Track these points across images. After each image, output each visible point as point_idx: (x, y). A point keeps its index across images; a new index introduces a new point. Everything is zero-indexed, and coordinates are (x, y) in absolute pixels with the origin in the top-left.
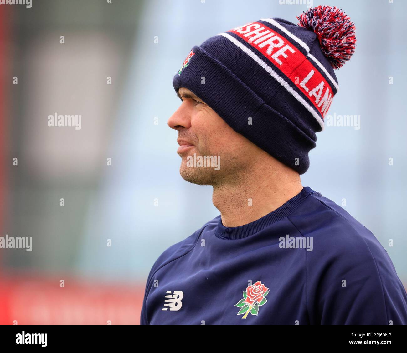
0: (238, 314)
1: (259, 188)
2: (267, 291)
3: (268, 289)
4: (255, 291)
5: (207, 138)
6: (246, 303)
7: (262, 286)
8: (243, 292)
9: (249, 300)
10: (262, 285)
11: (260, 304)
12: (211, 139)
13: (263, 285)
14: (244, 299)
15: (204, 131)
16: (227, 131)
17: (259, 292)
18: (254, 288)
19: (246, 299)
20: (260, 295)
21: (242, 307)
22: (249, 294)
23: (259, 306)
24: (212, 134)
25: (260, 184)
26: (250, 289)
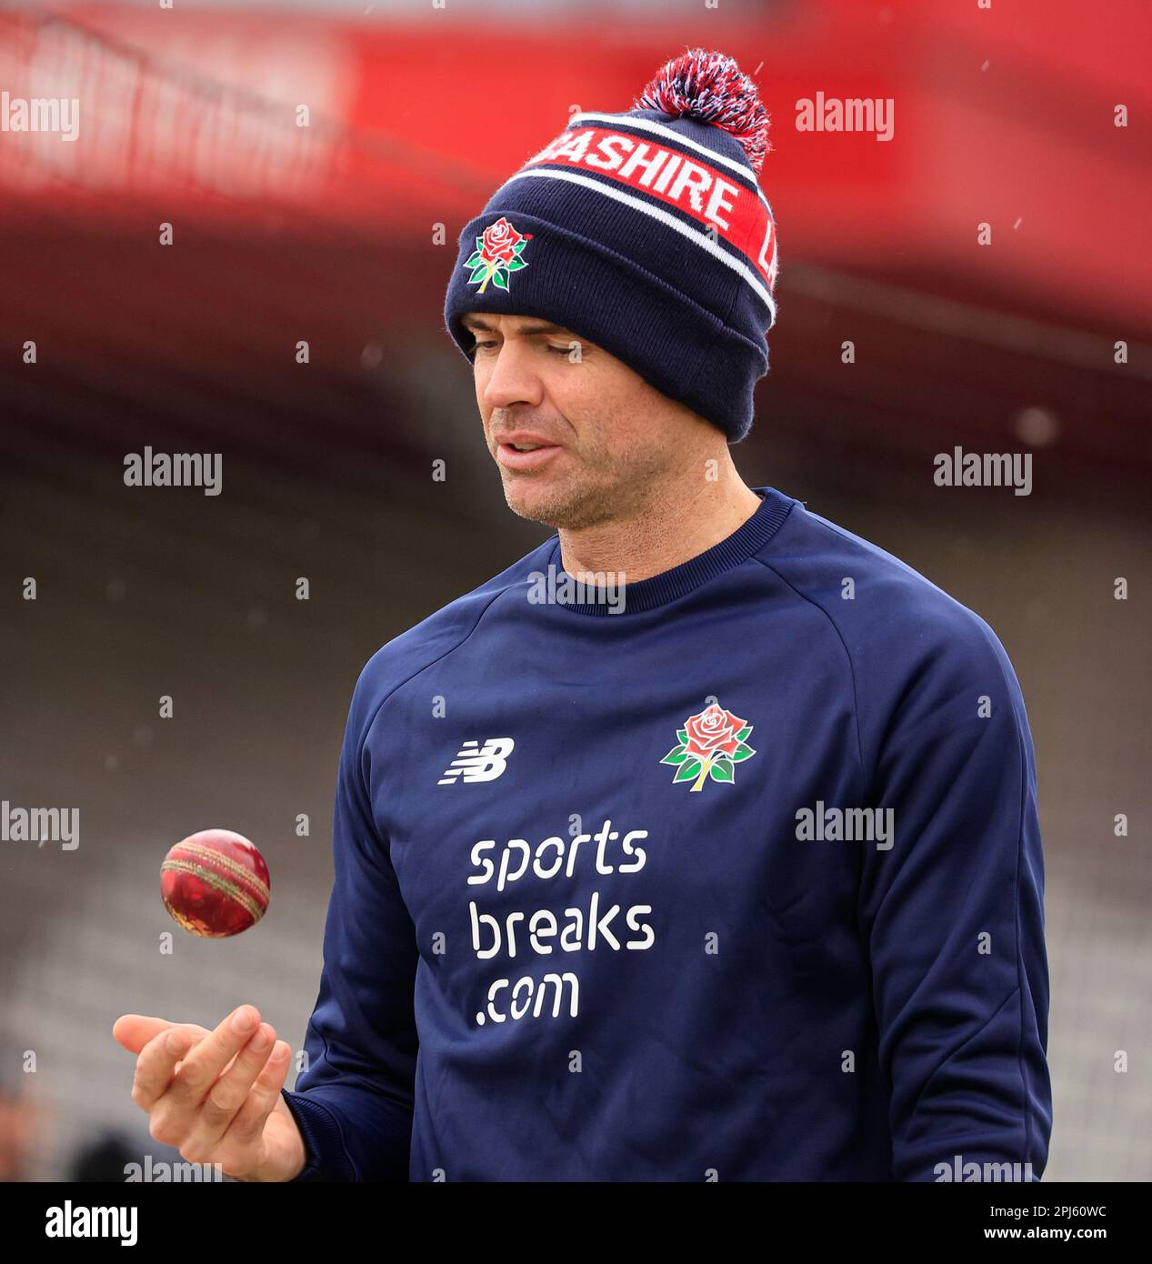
0: (674, 782)
1: (695, 503)
2: (744, 727)
3: (746, 722)
4: (706, 726)
5: (602, 427)
6: (689, 753)
7: (725, 715)
8: (677, 731)
9: (695, 748)
10: (723, 712)
11: (732, 757)
12: (611, 426)
13: (727, 713)
14: (683, 745)
15: (594, 413)
16: (645, 399)
17: (719, 728)
18: (705, 720)
19: (687, 746)
20: (727, 734)
21: (682, 764)
22: (693, 734)
23: (732, 762)
24: (612, 415)
25: (698, 494)
26: (694, 723)
